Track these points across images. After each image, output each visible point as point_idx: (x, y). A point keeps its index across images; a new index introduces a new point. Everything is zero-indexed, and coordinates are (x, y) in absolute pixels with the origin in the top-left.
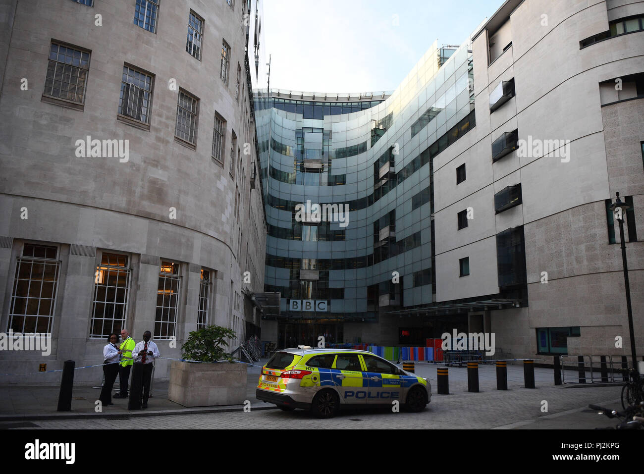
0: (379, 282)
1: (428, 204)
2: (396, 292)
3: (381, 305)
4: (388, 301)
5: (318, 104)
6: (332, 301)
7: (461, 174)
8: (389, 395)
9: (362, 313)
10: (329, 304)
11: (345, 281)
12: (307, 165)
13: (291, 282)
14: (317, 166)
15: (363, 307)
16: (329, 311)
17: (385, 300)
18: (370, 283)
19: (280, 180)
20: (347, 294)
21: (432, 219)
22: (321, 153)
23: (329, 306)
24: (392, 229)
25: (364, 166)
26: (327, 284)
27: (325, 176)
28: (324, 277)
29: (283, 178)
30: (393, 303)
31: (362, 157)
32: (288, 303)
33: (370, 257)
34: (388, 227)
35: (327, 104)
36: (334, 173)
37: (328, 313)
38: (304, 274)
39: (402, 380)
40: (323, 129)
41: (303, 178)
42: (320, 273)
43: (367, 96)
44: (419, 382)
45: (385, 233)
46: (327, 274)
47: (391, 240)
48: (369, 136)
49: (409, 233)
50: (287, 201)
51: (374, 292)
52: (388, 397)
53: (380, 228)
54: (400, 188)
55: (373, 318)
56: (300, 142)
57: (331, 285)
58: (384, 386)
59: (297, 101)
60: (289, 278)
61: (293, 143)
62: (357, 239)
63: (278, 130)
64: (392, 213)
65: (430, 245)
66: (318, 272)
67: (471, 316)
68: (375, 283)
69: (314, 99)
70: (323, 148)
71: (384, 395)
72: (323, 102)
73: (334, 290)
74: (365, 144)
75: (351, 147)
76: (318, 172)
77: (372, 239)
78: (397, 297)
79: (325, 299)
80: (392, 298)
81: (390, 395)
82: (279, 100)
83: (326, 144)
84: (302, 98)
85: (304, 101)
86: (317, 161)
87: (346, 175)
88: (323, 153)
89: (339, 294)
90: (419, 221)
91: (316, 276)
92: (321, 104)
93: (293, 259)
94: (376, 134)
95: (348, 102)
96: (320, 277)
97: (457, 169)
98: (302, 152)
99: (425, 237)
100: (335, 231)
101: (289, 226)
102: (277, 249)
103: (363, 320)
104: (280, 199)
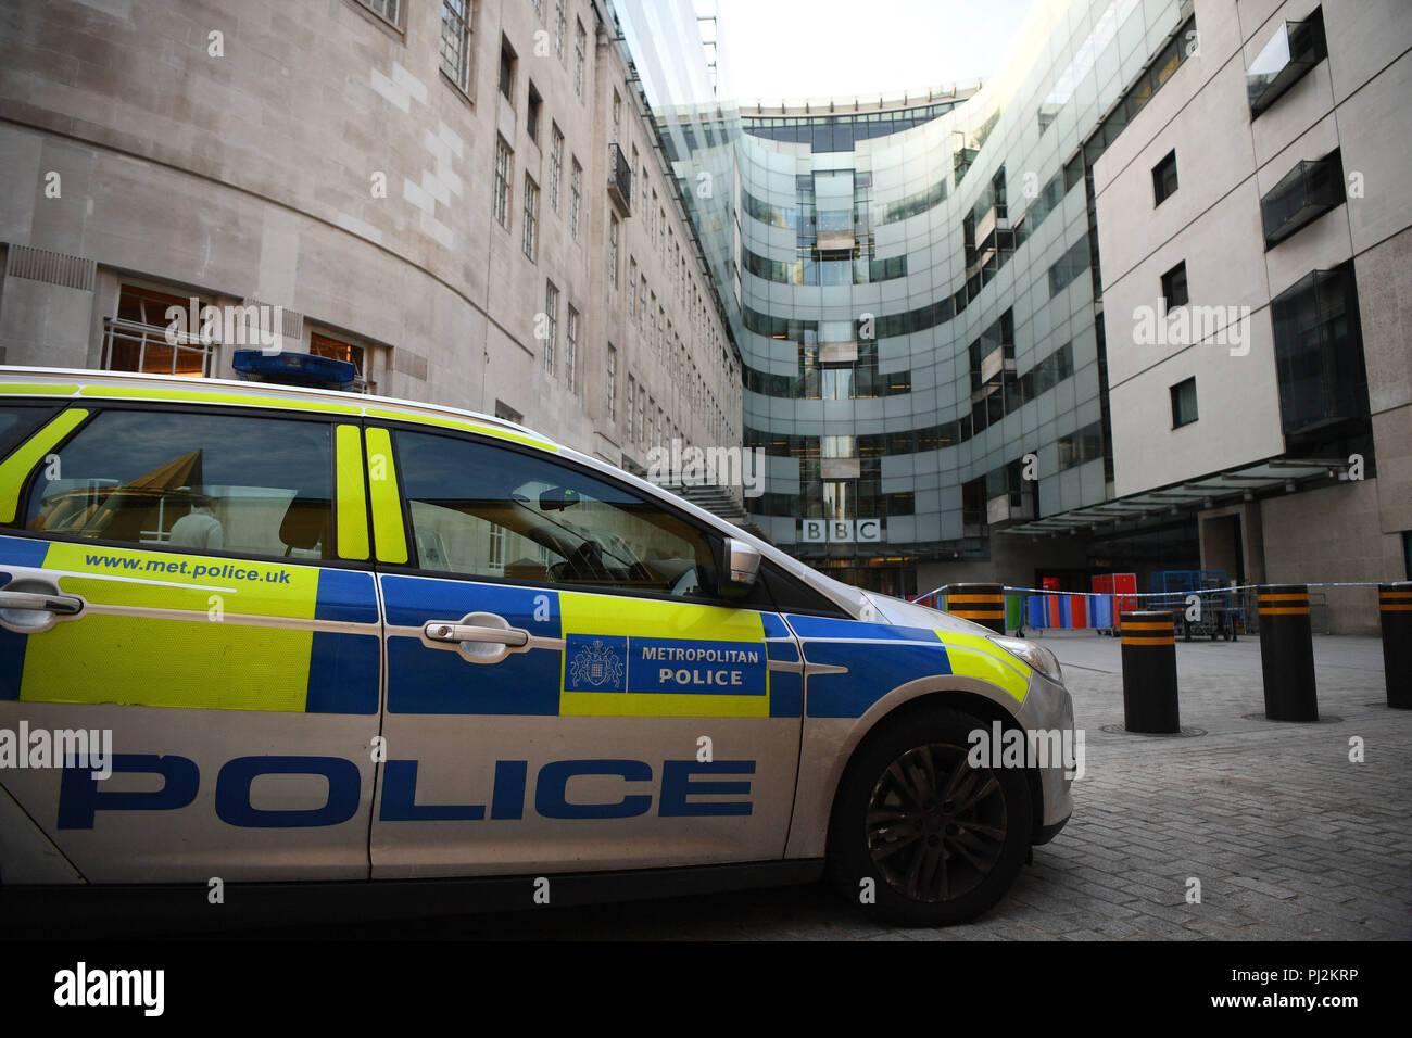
0: (984, 472)
1: (1087, 275)
2: (1022, 489)
3: (991, 520)
4: (1007, 509)
5: (842, 120)
6: (891, 520)
7: (1164, 178)
8: (637, 788)
9: (955, 542)
10: (883, 526)
11: (914, 476)
12: (823, 245)
13: (803, 486)
14: (845, 243)
15: (954, 528)
16: (884, 540)
17: (999, 510)
18: (967, 476)
19: (769, 277)
20: (920, 504)
21: (1098, 312)
22: (851, 219)
23: (884, 531)
24: (1009, 353)
25: (943, 232)
26: (877, 486)
27: (862, 265)
28: (872, 474)
29: (775, 275)
30: (1017, 513)
31: (937, 213)
32: (799, 526)
33: (965, 421)
34: (1000, 348)
35: (861, 119)
36: (881, 255)
37: (883, 545)
38: (830, 468)
39: (787, 651)
40: (854, 170)
41: (818, 273)
42: (862, 464)
43: (944, 91)
44: (959, 668)
45: (992, 364)
46: (877, 464)
47: (1007, 378)
48: (951, 166)
49: (1044, 352)
50: (787, 320)
51: (975, 496)
52: (635, 806)
53: (983, 356)
54: (1021, 256)
55: (977, 550)
56: (807, 200)
57: (888, 487)
58: (570, 702)
59: (797, 118)
60: (798, 476)
61: (792, 202)
62: (936, 387)
63: (759, 176)
64: (1007, 318)
65: (1095, 369)
66: (858, 461)
67: (1206, 521)
68: (976, 476)
69: (832, 111)
70: (855, 209)
71: (579, 790)
72: (852, 116)
73: (892, 496)
74: (942, 185)
75: (913, 196)
76: (848, 259)
77: (966, 383)
78: (1026, 500)
79: (876, 517)
80: (1015, 502)
81: (652, 788)
82: (762, 123)
83: (861, 197)
84: (808, 112)
85: (812, 118)
86: (843, 233)
87: (906, 256)
88: (856, 219)
89: (903, 504)
90: (1066, 318)
91: (854, 471)
92: (849, 120)
93: (805, 437)
94: (964, 160)
95: (904, 111)
96: (862, 473)
97: (1153, 170)
98: (814, 221)
99: (1084, 354)
100: (889, 375)
101: (792, 371)
102: (770, 418)
103: (956, 555)
104: (772, 318)
